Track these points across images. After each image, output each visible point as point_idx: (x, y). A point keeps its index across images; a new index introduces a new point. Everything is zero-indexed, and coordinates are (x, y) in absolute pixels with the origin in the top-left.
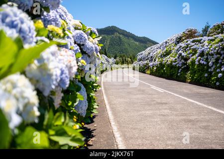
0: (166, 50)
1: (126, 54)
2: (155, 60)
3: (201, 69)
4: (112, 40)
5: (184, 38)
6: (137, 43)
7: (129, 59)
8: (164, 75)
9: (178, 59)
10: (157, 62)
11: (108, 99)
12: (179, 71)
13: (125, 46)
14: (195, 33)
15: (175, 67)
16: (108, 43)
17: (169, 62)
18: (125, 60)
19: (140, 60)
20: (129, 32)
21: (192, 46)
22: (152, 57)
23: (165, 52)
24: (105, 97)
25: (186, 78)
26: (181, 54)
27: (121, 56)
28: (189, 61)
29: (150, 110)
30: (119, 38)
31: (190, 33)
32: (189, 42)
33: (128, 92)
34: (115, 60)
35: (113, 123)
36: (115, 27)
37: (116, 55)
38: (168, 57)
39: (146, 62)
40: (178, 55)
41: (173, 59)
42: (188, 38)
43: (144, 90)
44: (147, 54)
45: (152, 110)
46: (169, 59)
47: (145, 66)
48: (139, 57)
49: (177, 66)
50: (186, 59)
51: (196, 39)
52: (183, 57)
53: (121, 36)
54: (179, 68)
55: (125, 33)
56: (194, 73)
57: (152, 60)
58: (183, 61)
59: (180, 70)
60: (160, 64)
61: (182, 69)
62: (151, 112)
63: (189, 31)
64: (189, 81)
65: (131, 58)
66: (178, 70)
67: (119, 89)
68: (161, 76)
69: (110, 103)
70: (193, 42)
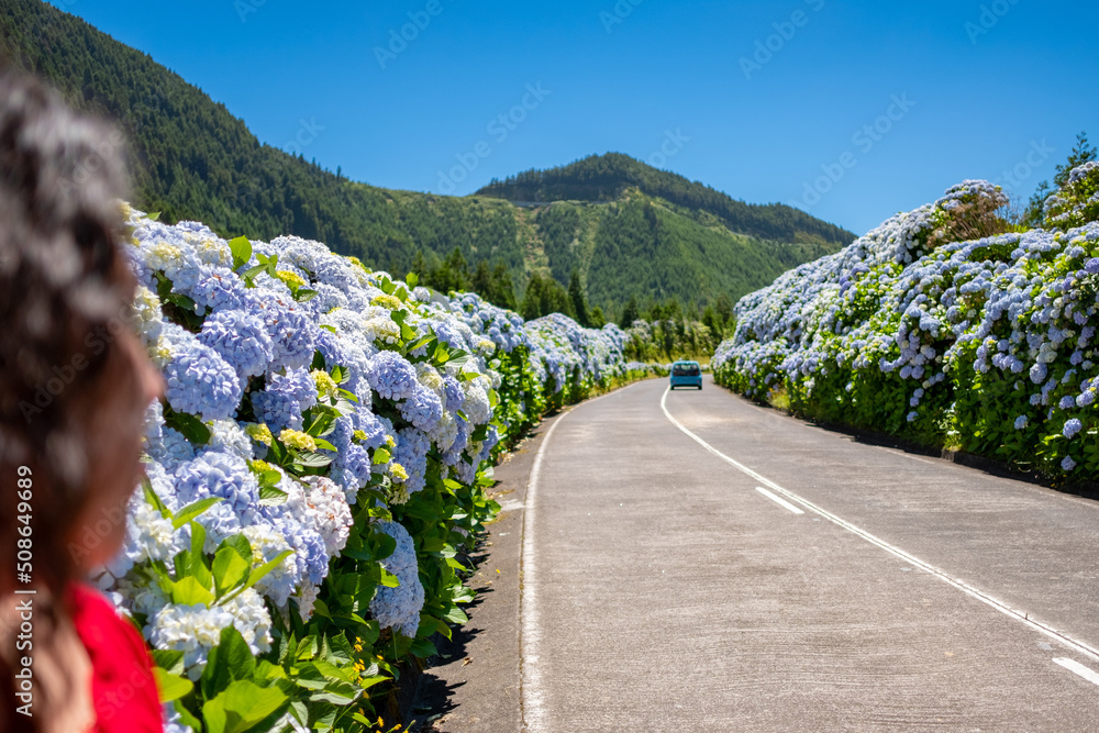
0: (858, 296)
1: (687, 298)
2: (810, 340)
3: (999, 393)
4: (611, 227)
5: (939, 233)
6: (743, 239)
7: (702, 328)
8: (849, 420)
9: (904, 345)
10: (813, 354)
11: (541, 558)
12: (914, 402)
13: (677, 254)
14: (993, 205)
15: (892, 381)
16: (593, 245)
17: (864, 359)
18: (681, 331)
19: (749, 336)
20: (698, 184)
21: (969, 279)
22: (795, 325)
23: (851, 305)
24: (529, 548)
25: (942, 434)
26: (916, 319)
27: (656, 314)
28: (951, 355)
29: (701, 600)
30: (649, 213)
31: (970, 205)
32: (954, 260)
33: (639, 521)
34: (625, 335)
35: (531, 659)
36: (627, 160)
37: (633, 305)
38: (862, 331)
39: (770, 348)
40: (901, 326)
41: (880, 341)
42: (956, 234)
43: (717, 506)
44: (776, 306)
45: (707, 600)
46: (869, 342)
47: (768, 369)
48: (744, 319)
49: (903, 374)
50: (942, 344)
51: (993, 240)
52: (924, 335)
53: (657, 204)
54: (911, 384)
55: (678, 189)
56: (971, 411)
57: (798, 340)
58: (927, 352)
59: (918, 393)
60: (827, 361)
61: (926, 391)
62: (701, 609)
63: (963, 200)
64: (955, 449)
65: (708, 322)
66: (909, 394)
67: (602, 506)
68: (835, 421)
69: (543, 576)
70: (976, 255)
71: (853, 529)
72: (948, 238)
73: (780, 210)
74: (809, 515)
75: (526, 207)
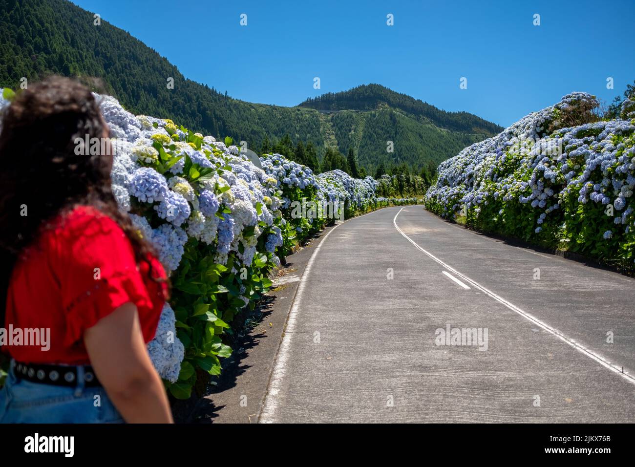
0: (507, 159)
1: (412, 163)
2: (479, 185)
4: (371, 124)
5: (556, 123)
6: (444, 131)
7: (419, 179)
8: (501, 232)
9: (534, 187)
10: (480, 193)
11: (301, 316)
12: (540, 221)
13: (408, 139)
14: (589, 107)
15: (527, 208)
16: (362, 134)
17: (510, 196)
18: (408, 180)
19: (445, 183)
20: (419, 101)
21: (575, 148)
22: (471, 176)
23: (503, 165)
24: (295, 308)
25: (557, 241)
26: (541, 172)
27: (394, 172)
28: (564, 193)
29: (397, 349)
30: (392, 116)
31: (576, 106)
32: (566, 137)
33: (367, 291)
34: (376, 183)
35: (274, 392)
36: (380, 87)
37: (382, 167)
38: (509, 180)
39: (456, 190)
40: (533, 176)
41: (520, 185)
42: (567, 123)
43: (416, 283)
44: (460, 165)
45: (401, 349)
46: (513, 185)
47: (455, 202)
48: (443, 174)
49: (533, 204)
50: (557, 187)
51: (589, 126)
52: (547, 181)
53: (397, 112)
54: (539, 211)
55: (408, 103)
57: (472, 185)
58: (548, 192)
59: (542, 216)
60: (488, 197)
61: (547, 215)
62: (396, 357)
63: (571, 103)
64: (565, 249)
65: (423, 176)
66: (537, 216)
67: (347, 281)
68: (493, 232)
69: (299, 327)
70: (579, 135)
71: (501, 300)
72: (562, 126)
73: (464, 115)
74: (473, 290)
75: (326, 113)
